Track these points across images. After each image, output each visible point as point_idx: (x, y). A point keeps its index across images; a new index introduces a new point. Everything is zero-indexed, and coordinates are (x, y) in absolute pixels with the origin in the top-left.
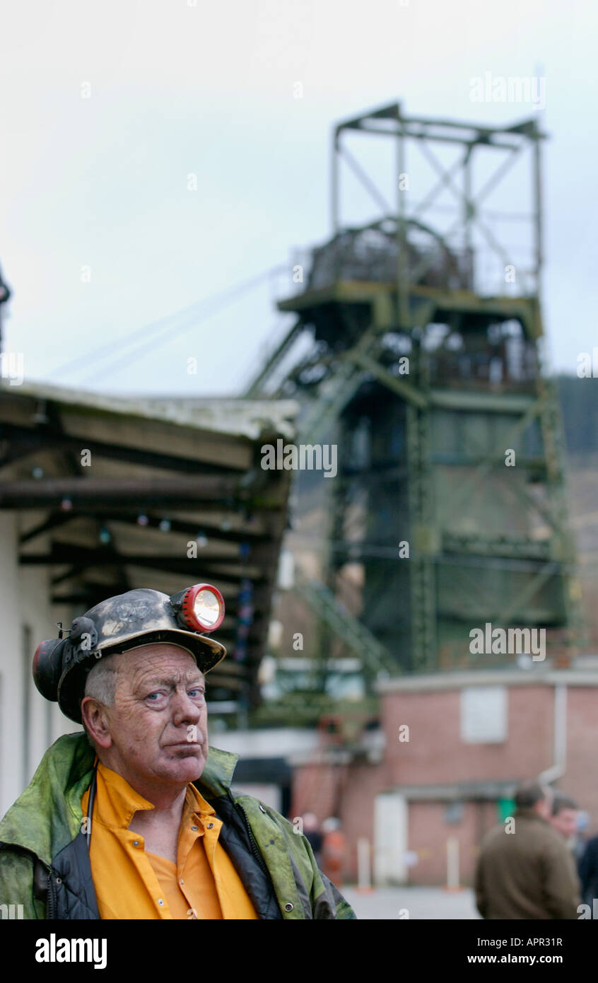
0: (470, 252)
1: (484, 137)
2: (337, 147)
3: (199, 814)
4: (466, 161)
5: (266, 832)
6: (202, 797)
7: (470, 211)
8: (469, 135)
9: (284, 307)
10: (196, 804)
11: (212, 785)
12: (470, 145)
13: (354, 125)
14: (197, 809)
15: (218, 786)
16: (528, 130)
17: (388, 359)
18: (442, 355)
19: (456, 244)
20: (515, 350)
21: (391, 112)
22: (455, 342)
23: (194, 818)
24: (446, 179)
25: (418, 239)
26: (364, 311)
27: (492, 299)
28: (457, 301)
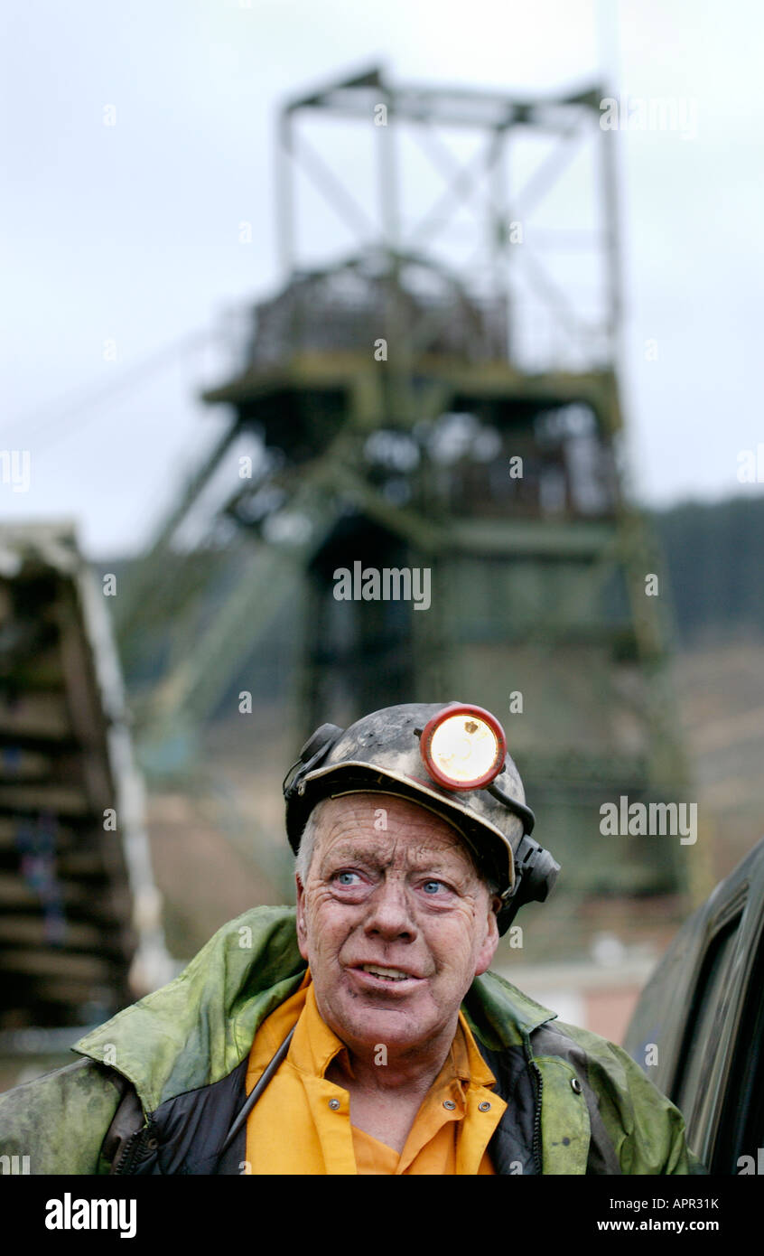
0: (504, 302)
1: (522, 114)
2: (286, 140)
3: (465, 1083)
4: (494, 157)
5: (563, 1123)
6: (478, 1051)
7: (501, 234)
8: (496, 113)
9: (212, 398)
10: (466, 1063)
11: (502, 1025)
12: (501, 129)
13: (313, 101)
14: (465, 1073)
15: (510, 1028)
16: (590, 99)
17: (378, 475)
18: (467, 467)
19: (482, 288)
20: (582, 455)
21: (369, 80)
22: (488, 445)
23: (453, 1088)
24: (462, 186)
25: (421, 283)
26: (336, 400)
27: (539, 378)
28: (487, 379)
